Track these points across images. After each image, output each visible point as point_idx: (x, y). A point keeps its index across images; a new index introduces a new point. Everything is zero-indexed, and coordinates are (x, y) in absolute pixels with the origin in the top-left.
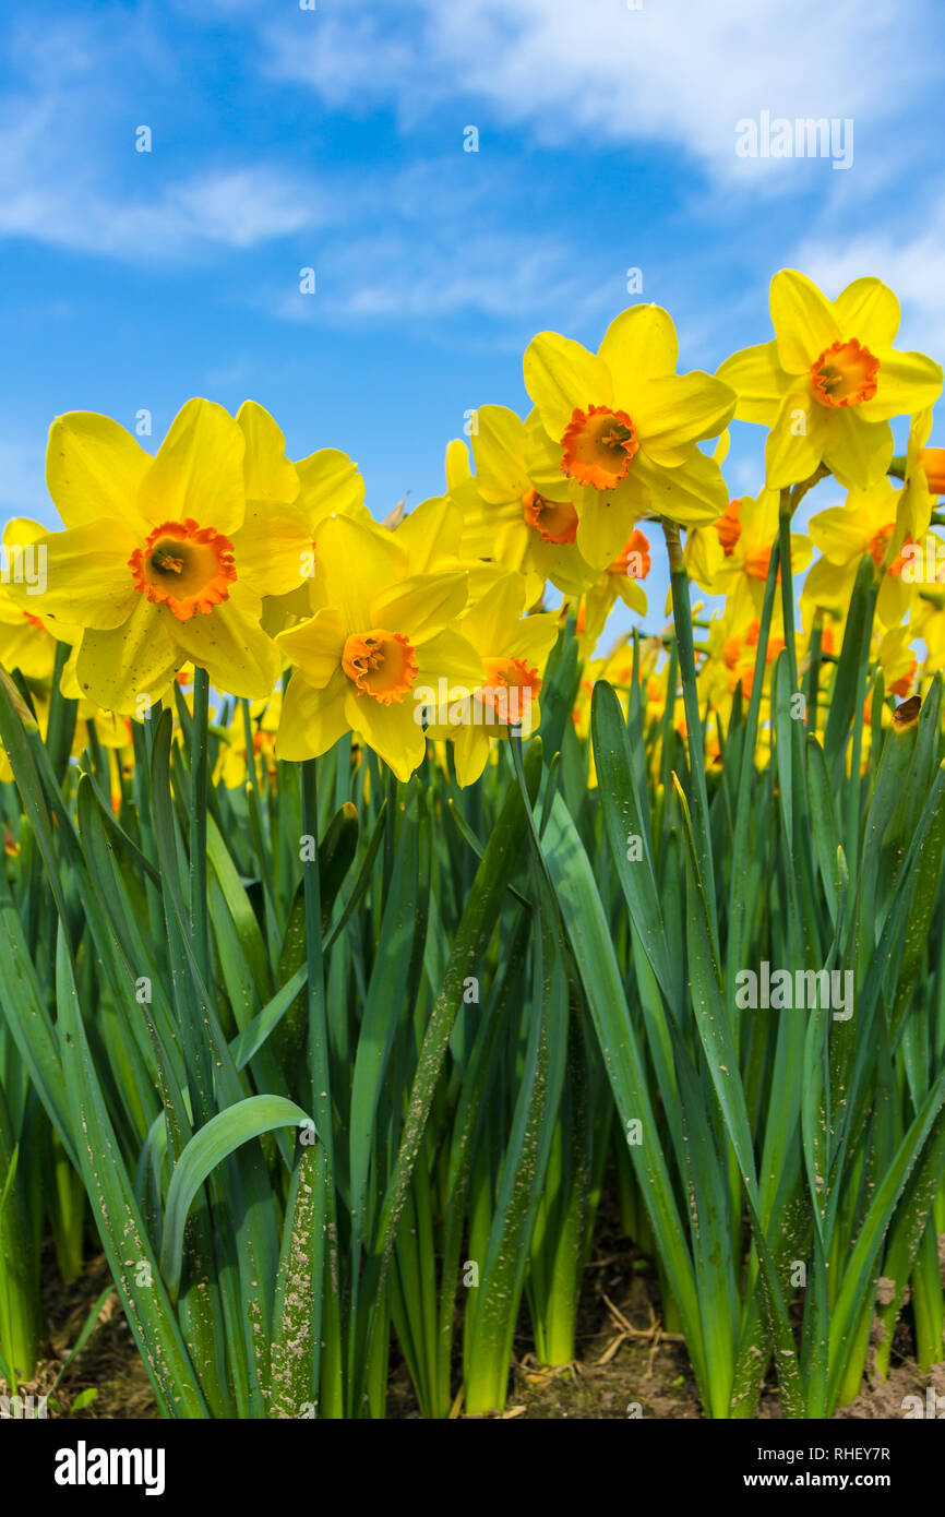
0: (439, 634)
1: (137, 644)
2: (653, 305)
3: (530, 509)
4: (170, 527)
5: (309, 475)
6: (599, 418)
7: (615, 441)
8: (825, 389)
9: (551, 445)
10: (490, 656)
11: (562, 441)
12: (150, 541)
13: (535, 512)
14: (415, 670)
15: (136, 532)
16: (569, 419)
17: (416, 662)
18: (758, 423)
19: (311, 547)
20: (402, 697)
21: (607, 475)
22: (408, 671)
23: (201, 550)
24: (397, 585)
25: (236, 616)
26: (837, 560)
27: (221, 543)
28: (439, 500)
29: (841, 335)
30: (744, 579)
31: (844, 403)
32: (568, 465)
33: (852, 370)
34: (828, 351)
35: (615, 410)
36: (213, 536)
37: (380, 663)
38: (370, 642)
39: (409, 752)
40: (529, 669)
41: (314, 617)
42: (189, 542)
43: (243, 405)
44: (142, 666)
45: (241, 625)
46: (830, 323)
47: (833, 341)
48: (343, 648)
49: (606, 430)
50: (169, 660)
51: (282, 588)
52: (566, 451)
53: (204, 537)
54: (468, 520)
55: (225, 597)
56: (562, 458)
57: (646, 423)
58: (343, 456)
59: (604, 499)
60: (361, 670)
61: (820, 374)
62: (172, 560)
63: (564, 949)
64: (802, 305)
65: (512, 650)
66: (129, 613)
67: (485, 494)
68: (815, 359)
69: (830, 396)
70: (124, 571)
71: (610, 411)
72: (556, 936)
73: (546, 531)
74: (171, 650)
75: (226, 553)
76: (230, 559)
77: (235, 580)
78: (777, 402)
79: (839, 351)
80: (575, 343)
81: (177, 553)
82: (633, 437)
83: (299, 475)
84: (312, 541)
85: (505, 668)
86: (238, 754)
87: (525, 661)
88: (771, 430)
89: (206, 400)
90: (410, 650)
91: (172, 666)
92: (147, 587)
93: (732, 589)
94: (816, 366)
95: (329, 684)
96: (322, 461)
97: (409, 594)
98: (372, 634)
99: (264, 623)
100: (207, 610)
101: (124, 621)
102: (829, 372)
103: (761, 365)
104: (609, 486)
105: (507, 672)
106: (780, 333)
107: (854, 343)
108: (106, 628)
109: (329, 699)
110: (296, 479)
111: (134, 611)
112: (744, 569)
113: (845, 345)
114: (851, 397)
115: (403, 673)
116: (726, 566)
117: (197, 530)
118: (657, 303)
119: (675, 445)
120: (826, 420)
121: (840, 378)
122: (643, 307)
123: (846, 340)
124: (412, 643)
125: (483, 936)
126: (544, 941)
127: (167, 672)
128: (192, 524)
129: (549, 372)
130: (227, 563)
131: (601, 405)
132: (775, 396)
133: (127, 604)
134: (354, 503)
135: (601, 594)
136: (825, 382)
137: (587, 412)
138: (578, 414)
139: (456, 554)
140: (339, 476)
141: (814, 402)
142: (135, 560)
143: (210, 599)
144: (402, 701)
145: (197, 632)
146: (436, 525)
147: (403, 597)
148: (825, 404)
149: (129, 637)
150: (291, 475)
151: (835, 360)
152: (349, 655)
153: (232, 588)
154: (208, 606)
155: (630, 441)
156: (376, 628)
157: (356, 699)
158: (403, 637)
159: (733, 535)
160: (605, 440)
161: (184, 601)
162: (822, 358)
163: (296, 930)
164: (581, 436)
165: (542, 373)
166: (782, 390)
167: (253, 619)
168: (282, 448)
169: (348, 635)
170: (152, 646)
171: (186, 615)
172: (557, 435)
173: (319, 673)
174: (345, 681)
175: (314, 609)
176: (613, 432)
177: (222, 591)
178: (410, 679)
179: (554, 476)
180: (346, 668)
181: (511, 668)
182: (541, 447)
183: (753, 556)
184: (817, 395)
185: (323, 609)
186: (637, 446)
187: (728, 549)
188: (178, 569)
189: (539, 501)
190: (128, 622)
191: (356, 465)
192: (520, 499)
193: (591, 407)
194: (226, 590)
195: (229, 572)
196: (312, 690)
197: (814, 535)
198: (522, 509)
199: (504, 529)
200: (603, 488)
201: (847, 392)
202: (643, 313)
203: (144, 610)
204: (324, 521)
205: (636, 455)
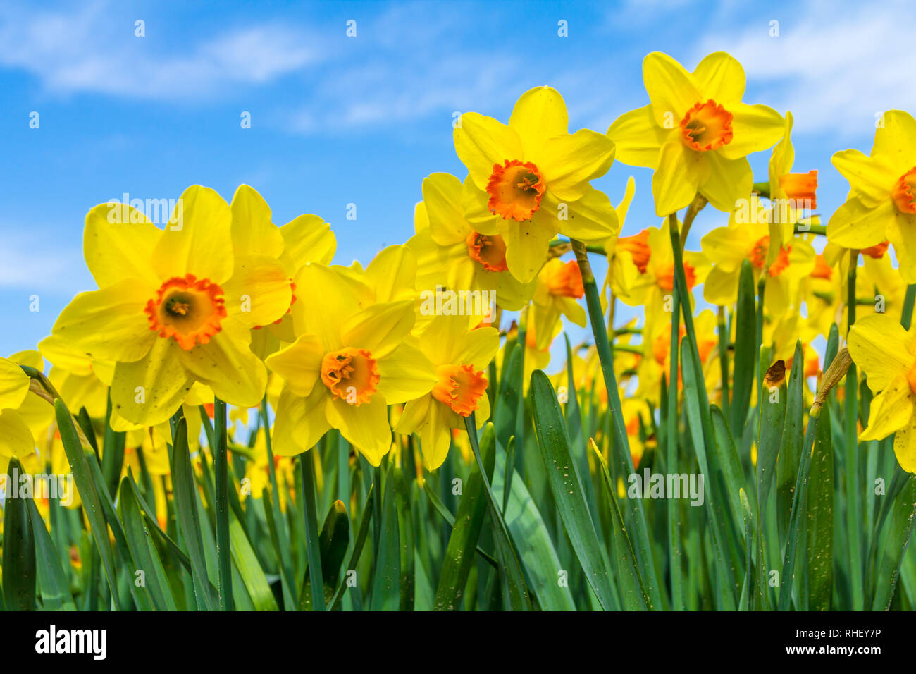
0: (396, 348)
1: (156, 370)
2: (546, 87)
3: (473, 247)
4: (175, 281)
5: (292, 237)
6: (514, 170)
7: (528, 186)
8: (693, 138)
9: (480, 193)
10: (444, 364)
11: (487, 188)
12: (160, 293)
13: (477, 249)
14: (378, 377)
15: (149, 286)
16: (491, 172)
17: (378, 370)
18: (644, 166)
19: (290, 287)
20: (369, 398)
21: (523, 210)
22: (373, 378)
23: (201, 296)
24: (361, 313)
25: (231, 344)
26: (728, 268)
27: (214, 289)
28: (397, 247)
29: (702, 98)
30: (658, 292)
31: (709, 147)
32: (494, 206)
33: (713, 122)
34: (692, 110)
35: (525, 163)
36: (207, 285)
37: (351, 374)
38: (340, 358)
39: (379, 442)
40: (475, 371)
41: (297, 341)
42: (191, 291)
43: (238, 189)
44: (161, 387)
45: (236, 351)
46: (691, 88)
47: (695, 103)
48: (321, 365)
49: (520, 178)
50: (182, 381)
51: (267, 320)
52: (490, 196)
53: (201, 286)
54: (422, 260)
55: (219, 329)
56: (488, 201)
57: (550, 170)
58: (317, 218)
59: (524, 228)
60: (336, 380)
61: (689, 127)
62: (180, 305)
63: (529, 600)
64: (669, 77)
65: (462, 358)
66: (149, 348)
67: (439, 239)
68: (683, 117)
69: (697, 143)
70: (143, 316)
71: (520, 164)
72: (520, 589)
73: (486, 263)
74: (182, 374)
75: (218, 297)
76: (221, 301)
77: (225, 316)
78: (657, 149)
79: (700, 109)
80: (490, 119)
81: (185, 300)
82: (540, 180)
83: (284, 236)
84: (289, 282)
85: (456, 372)
86: (261, 469)
87: (472, 366)
88: (656, 171)
89: (201, 186)
90: (372, 362)
91: (183, 386)
92: (159, 327)
93: (648, 300)
94: (684, 122)
95: (312, 393)
96: (302, 224)
97: (369, 319)
98: (342, 352)
99: (253, 348)
100: (206, 341)
101: (145, 354)
102: (695, 125)
103: (643, 123)
104: (525, 217)
105: (456, 376)
106: (653, 97)
107: (711, 103)
108: (132, 360)
109: (313, 404)
110: (282, 239)
111: (152, 346)
112: (656, 283)
113: (704, 105)
114: (714, 142)
115: (369, 379)
116: (641, 282)
117: (196, 281)
118: (549, 86)
119: (573, 184)
120: (698, 160)
121: (703, 129)
122: (539, 89)
123: (705, 101)
124: (375, 356)
125: (459, 592)
126: (511, 595)
127: (181, 391)
128: (191, 278)
129: (473, 140)
130: (219, 304)
131: (513, 160)
132: (656, 145)
133: (146, 342)
134: (328, 254)
135: (546, 312)
136: (692, 132)
137: (503, 165)
138: (497, 167)
139: (413, 287)
140: (317, 233)
141: (687, 149)
142: (150, 308)
143: (207, 332)
144: (369, 402)
145: (202, 358)
146: (395, 266)
147: (365, 322)
148: (695, 149)
149: (150, 365)
150: (277, 235)
151: (699, 116)
152: (326, 369)
153: (224, 322)
154: (206, 337)
155: (538, 183)
156: (348, 346)
157: (334, 402)
158: (366, 352)
159: (645, 257)
160: (520, 185)
161: (187, 335)
162: (688, 116)
163: (308, 602)
164: (502, 184)
165: (468, 142)
166: (660, 142)
167: (244, 345)
168: (269, 217)
169: (325, 353)
170: (168, 372)
171: (189, 345)
172: (482, 185)
173: (305, 384)
174: (325, 390)
175: (296, 335)
176: (525, 179)
177: (216, 325)
178: (374, 384)
179: (485, 216)
180: (324, 380)
181: (460, 372)
182: (473, 196)
183: (663, 273)
184: (688, 143)
185: (303, 335)
186: (544, 187)
187: (642, 268)
188: (183, 312)
189: (479, 241)
190: (148, 355)
191: (329, 225)
192: (465, 240)
193: (507, 162)
194: (219, 324)
195: (221, 311)
196: (299, 399)
197: (707, 251)
198: (467, 248)
199: (454, 265)
200: (522, 220)
201: (711, 138)
202: (538, 94)
203: (160, 345)
204: (301, 269)
205: (544, 194)
